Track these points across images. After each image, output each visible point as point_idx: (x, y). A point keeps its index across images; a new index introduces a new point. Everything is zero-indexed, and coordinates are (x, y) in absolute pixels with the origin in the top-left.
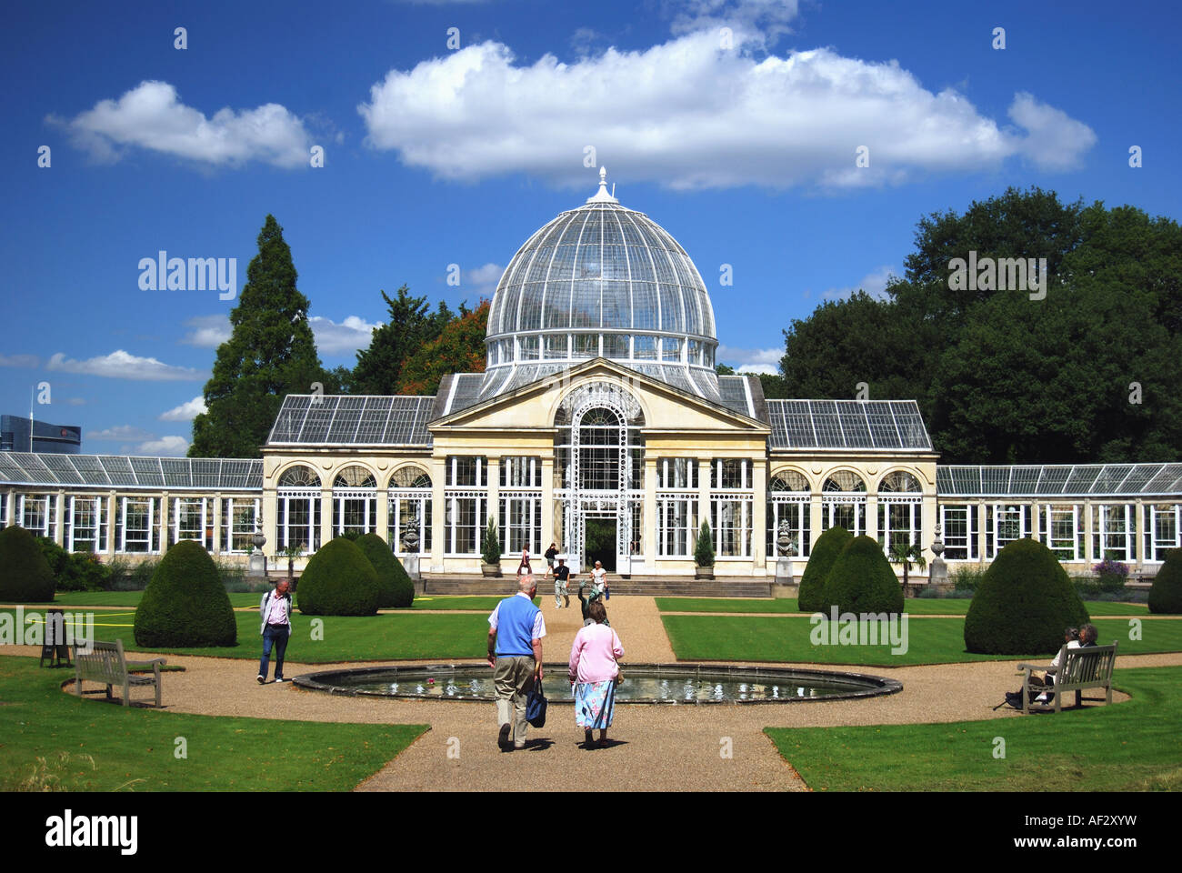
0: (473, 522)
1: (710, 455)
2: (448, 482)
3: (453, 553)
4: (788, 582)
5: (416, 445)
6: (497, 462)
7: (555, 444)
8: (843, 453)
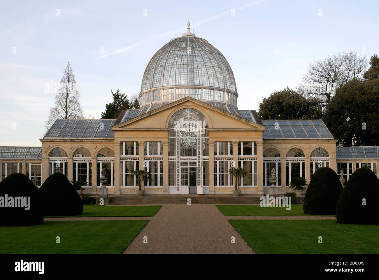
2: (122, 154)
3: (124, 186)
5: (108, 138)
6: (143, 144)
7: (169, 136)
8: (295, 140)
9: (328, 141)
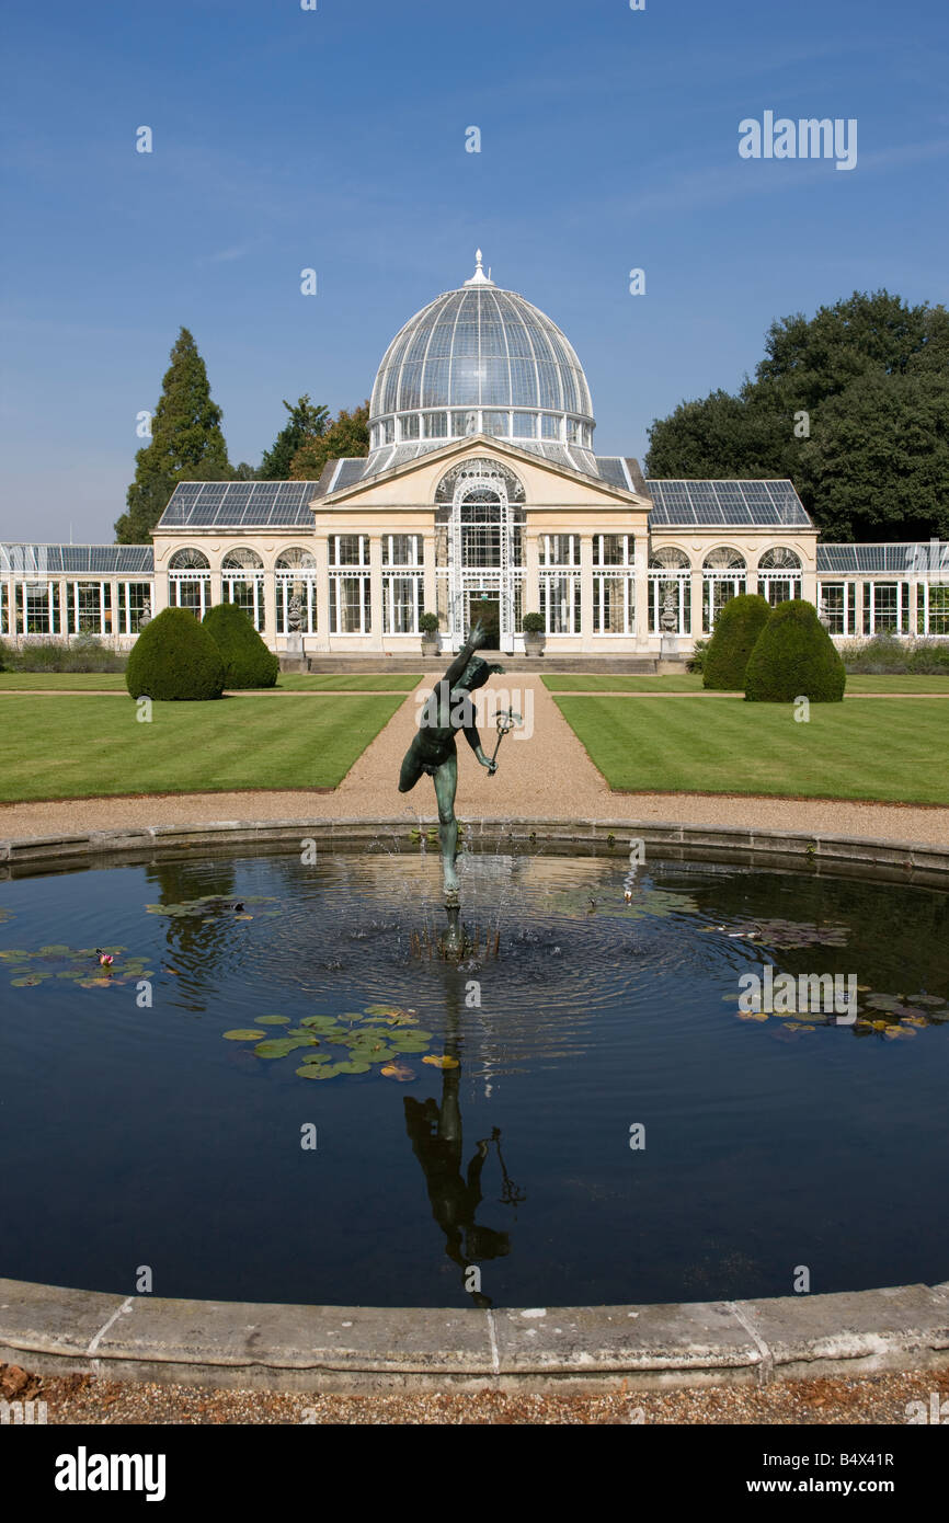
0: (358, 602)
1: (593, 531)
2: (332, 561)
3: (339, 633)
4: (674, 659)
5: (300, 527)
6: (379, 541)
7: (436, 521)
8: (723, 529)
9: (798, 533)
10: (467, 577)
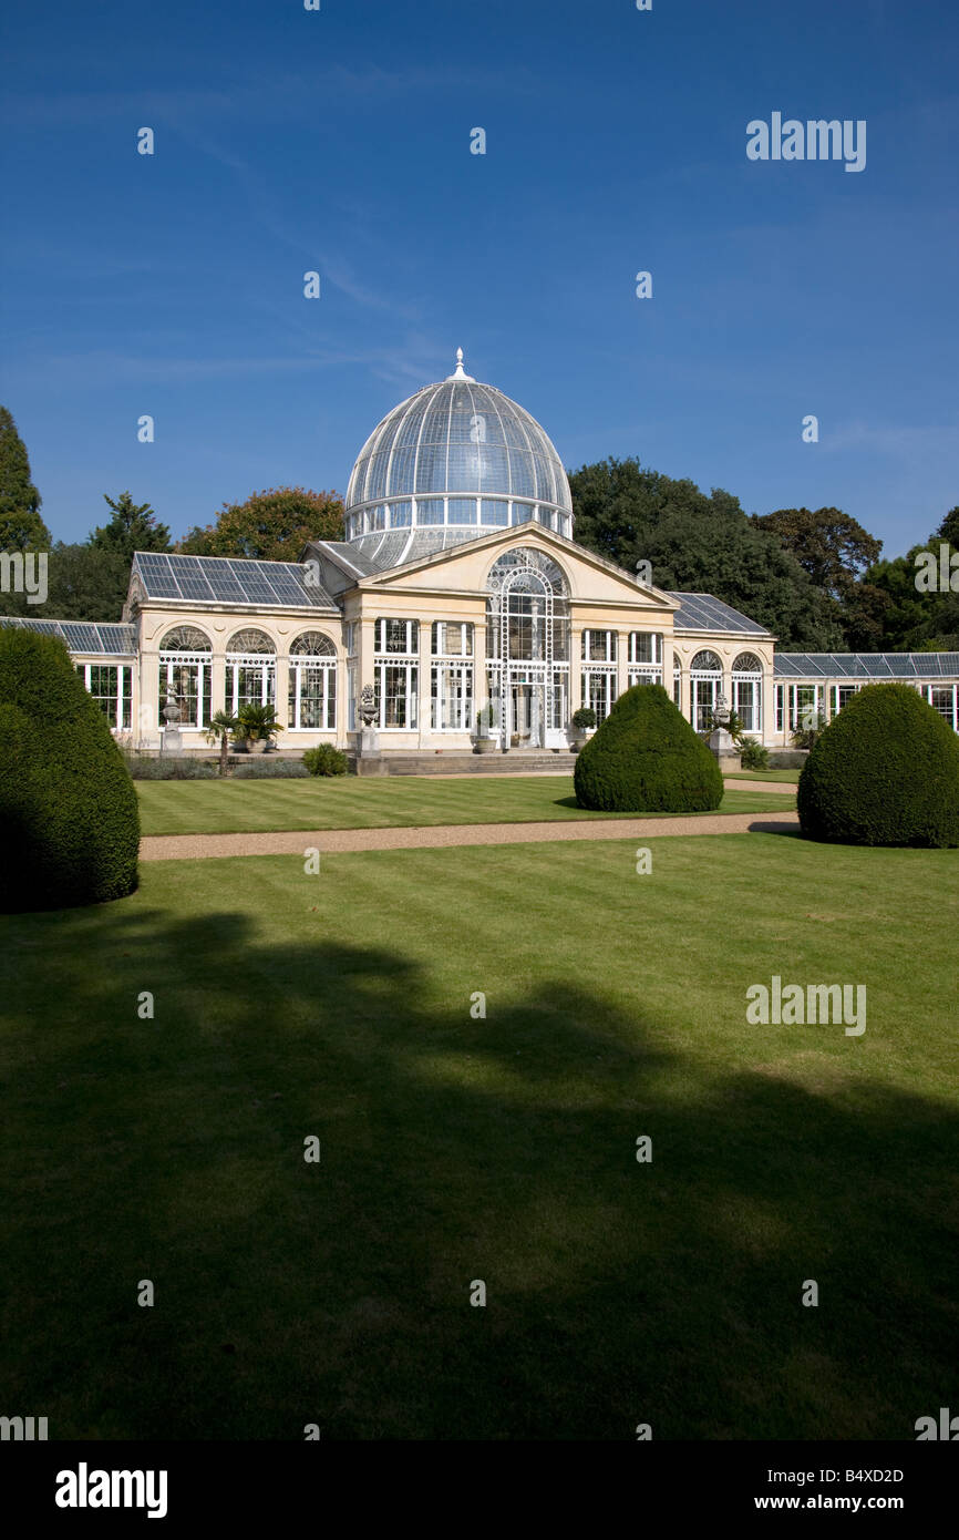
1: (627, 627)
2: (378, 648)
3: (383, 727)
5: (319, 608)
6: (428, 627)
7: (486, 610)
8: (708, 633)
9: (759, 640)
10: (514, 670)
